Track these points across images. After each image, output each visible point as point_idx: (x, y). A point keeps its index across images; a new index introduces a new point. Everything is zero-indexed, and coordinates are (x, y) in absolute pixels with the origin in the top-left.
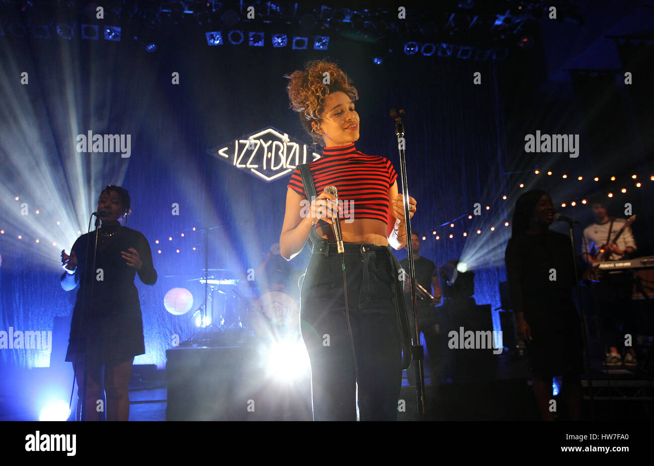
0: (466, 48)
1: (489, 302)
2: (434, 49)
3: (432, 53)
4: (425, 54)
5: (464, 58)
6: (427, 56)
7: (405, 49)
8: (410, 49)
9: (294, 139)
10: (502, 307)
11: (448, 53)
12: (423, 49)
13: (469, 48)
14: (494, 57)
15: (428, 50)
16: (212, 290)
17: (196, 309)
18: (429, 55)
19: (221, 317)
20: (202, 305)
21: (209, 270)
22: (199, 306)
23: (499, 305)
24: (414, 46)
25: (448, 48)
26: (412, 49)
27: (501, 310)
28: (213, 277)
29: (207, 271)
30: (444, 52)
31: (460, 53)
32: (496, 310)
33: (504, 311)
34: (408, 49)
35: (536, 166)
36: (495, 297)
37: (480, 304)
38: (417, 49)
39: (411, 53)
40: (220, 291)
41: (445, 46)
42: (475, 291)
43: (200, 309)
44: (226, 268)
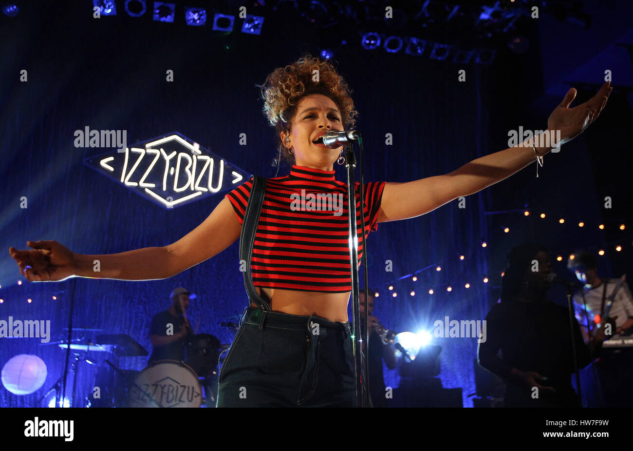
0: (442, 46)
1: (460, 384)
2: (401, 45)
3: (398, 49)
4: (389, 50)
5: (440, 58)
6: (391, 53)
7: (363, 41)
8: (370, 42)
9: (208, 151)
10: (478, 393)
11: (419, 51)
12: (386, 43)
13: (446, 46)
14: (478, 60)
15: (393, 45)
16: (77, 359)
17: (51, 386)
18: (394, 51)
19: (87, 398)
20: (59, 381)
21: (73, 329)
22: (56, 381)
23: (473, 389)
24: (375, 38)
25: (419, 44)
26: (373, 42)
27: (475, 396)
28: (79, 340)
29: (70, 331)
30: (414, 48)
31: (434, 51)
32: (469, 396)
33: (480, 398)
34: (368, 42)
35: (526, 206)
36: (469, 378)
37: (449, 387)
38: (379, 43)
39: (371, 47)
40: (87, 361)
41: (415, 41)
42: (442, 369)
43: (56, 387)
44: (99, 327)
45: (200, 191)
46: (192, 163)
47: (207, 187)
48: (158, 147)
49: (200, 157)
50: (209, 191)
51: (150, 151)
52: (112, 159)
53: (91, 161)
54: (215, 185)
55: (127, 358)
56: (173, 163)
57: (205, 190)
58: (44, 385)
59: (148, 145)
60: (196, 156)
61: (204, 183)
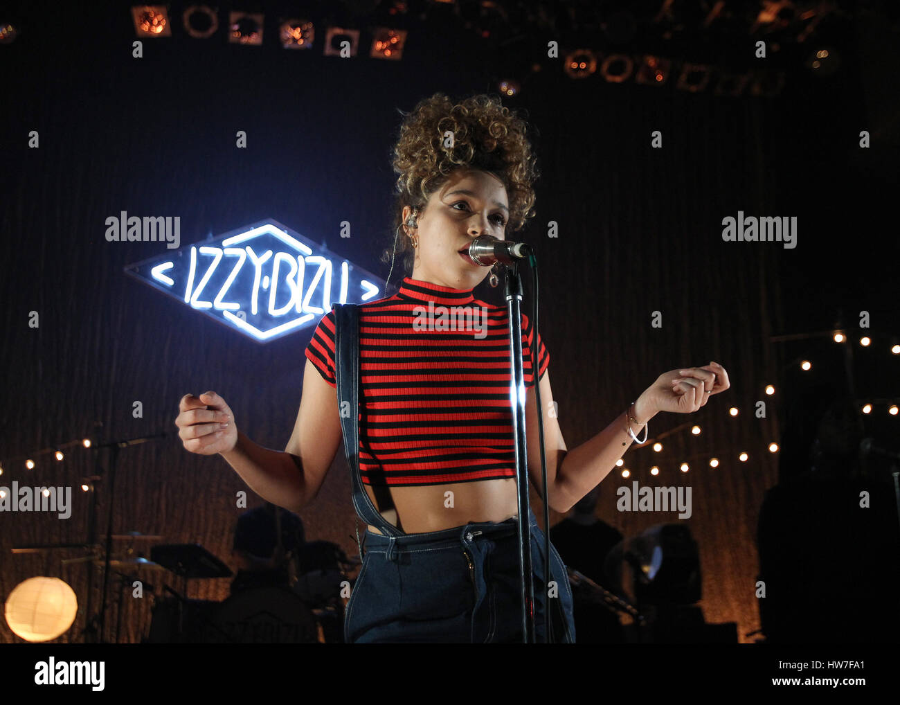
0: (696, 69)
1: (736, 618)
2: (629, 68)
3: (625, 76)
4: (610, 78)
5: (693, 89)
6: (614, 84)
7: (568, 65)
8: (579, 65)
9: (323, 249)
11: (659, 78)
12: (605, 67)
13: (703, 68)
14: (756, 90)
15: (616, 69)
18: (618, 79)
20: (94, 620)
21: (114, 537)
22: (90, 620)
24: (587, 60)
25: (660, 67)
26: (583, 65)
28: (123, 554)
29: (109, 540)
30: (651, 75)
31: (683, 78)
32: (749, 634)
34: (575, 65)
36: (750, 605)
37: (716, 621)
38: (593, 67)
39: (582, 74)
41: (652, 62)
42: (705, 590)
44: (157, 533)
45: (312, 313)
46: (297, 267)
47: (322, 307)
48: (242, 245)
49: (310, 260)
51: (230, 252)
52: (170, 265)
53: (138, 270)
55: (202, 582)
56: (267, 269)
57: (319, 311)
58: (73, 625)
59: (226, 243)
60: (304, 258)
61: (316, 300)
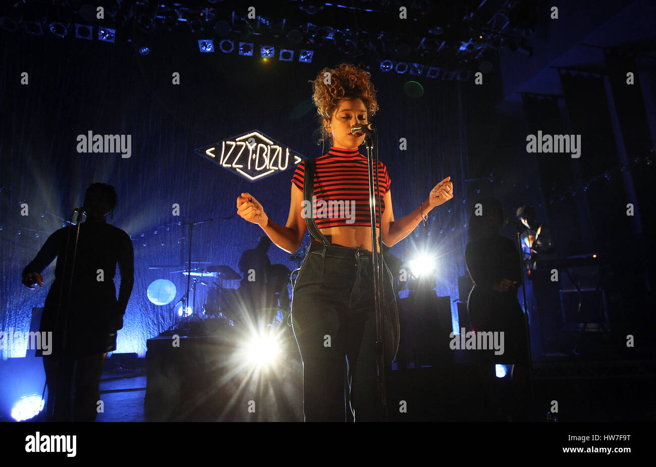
0: (434, 69)
1: (449, 294)
2: (407, 68)
3: (405, 71)
4: (398, 72)
6: (400, 74)
7: (381, 66)
9: (278, 142)
11: (419, 72)
12: (397, 67)
13: (437, 68)
14: (458, 78)
15: (401, 68)
16: (195, 282)
17: (179, 300)
18: (402, 72)
19: (203, 307)
20: (184, 296)
21: (192, 262)
23: (457, 297)
24: (389, 64)
26: (387, 67)
27: (459, 301)
28: (196, 269)
29: (190, 264)
31: (429, 72)
32: (455, 301)
34: (384, 66)
36: (455, 289)
38: (392, 67)
39: (387, 70)
40: (202, 283)
41: (416, 66)
43: (182, 300)
44: (209, 261)
45: (273, 169)
46: (267, 150)
47: (278, 167)
48: (244, 140)
49: (272, 147)
50: (279, 169)
51: (238, 143)
52: (213, 149)
53: (200, 150)
54: (283, 165)
55: (228, 281)
56: (255, 152)
57: (277, 168)
58: (175, 299)
59: (237, 140)
60: (270, 146)
61: (275, 164)
